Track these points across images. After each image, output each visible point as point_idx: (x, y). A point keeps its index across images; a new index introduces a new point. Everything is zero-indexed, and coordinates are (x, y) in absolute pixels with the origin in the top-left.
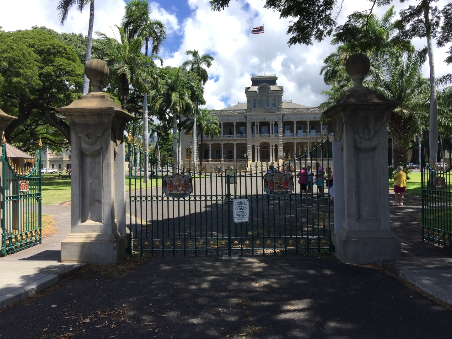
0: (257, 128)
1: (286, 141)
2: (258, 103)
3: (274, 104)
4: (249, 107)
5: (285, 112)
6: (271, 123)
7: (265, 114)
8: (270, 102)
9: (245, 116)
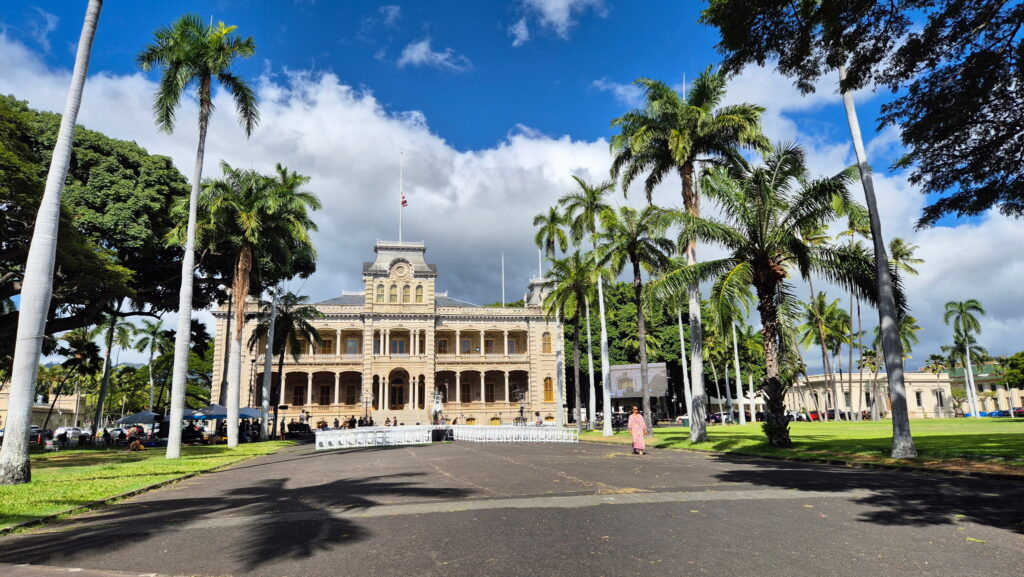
0: (384, 343)
1: (440, 368)
2: (388, 293)
3: (419, 296)
4: (370, 301)
5: (439, 313)
6: (412, 332)
7: (401, 314)
8: (411, 294)
9: (362, 318)
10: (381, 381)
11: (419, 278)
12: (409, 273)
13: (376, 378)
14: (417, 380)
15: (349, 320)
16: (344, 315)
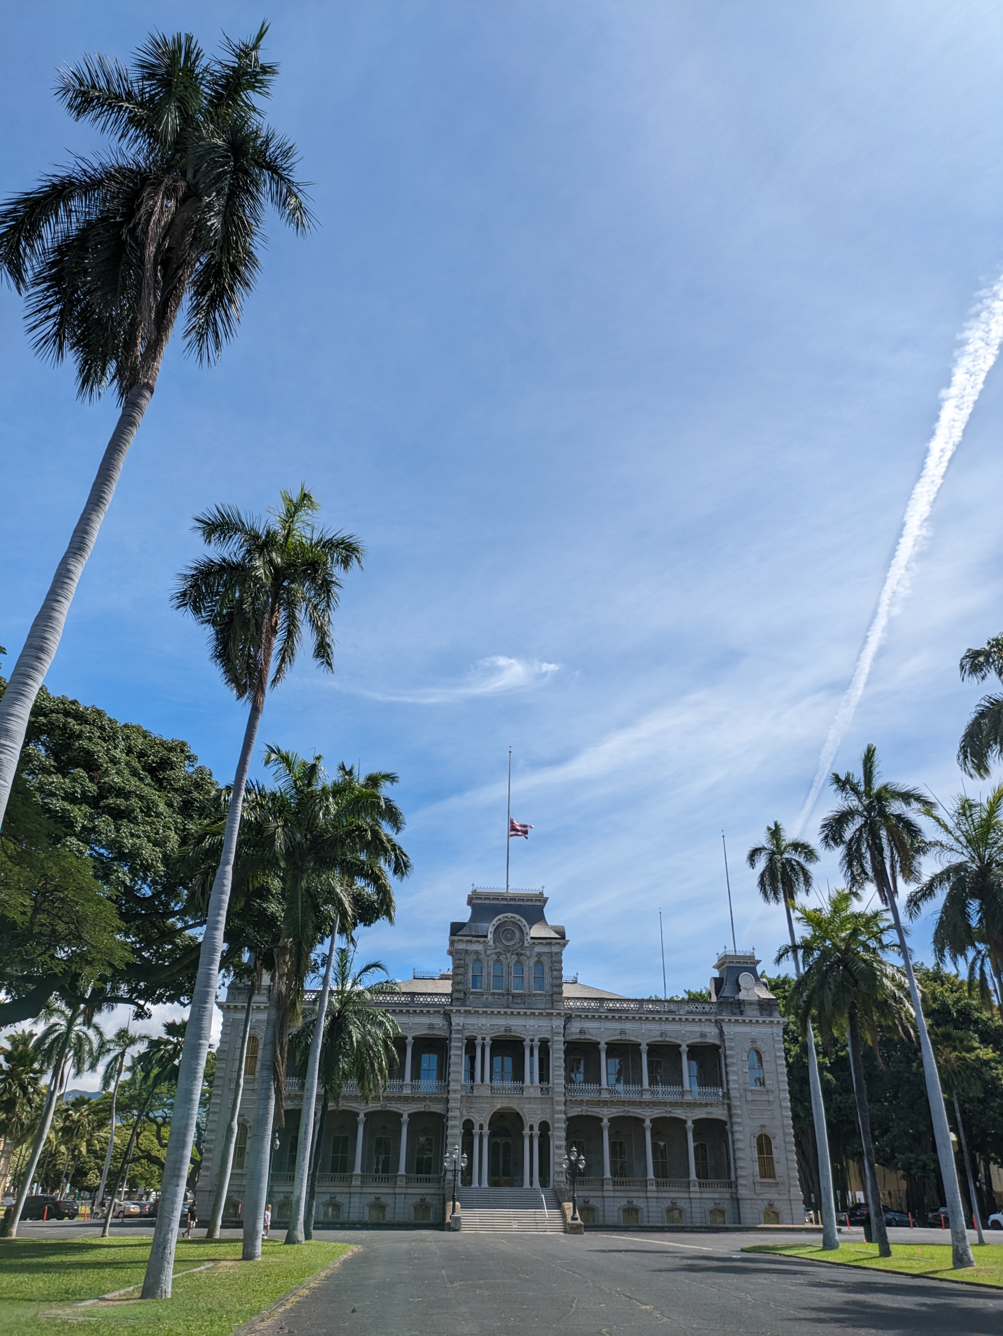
0: (483, 1060)
1: (575, 1111)
2: (489, 974)
3: (539, 979)
4: (460, 987)
5: (571, 1009)
6: (527, 1043)
7: (509, 1011)
8: (526, 975)
9: (447, 1016)
10: (476, 1130)
11: (538, 949)
12: (522, 940)
13: (468, 1126)
14: (536, 1131)
15: (426, 1020)
16: (418, 1010)
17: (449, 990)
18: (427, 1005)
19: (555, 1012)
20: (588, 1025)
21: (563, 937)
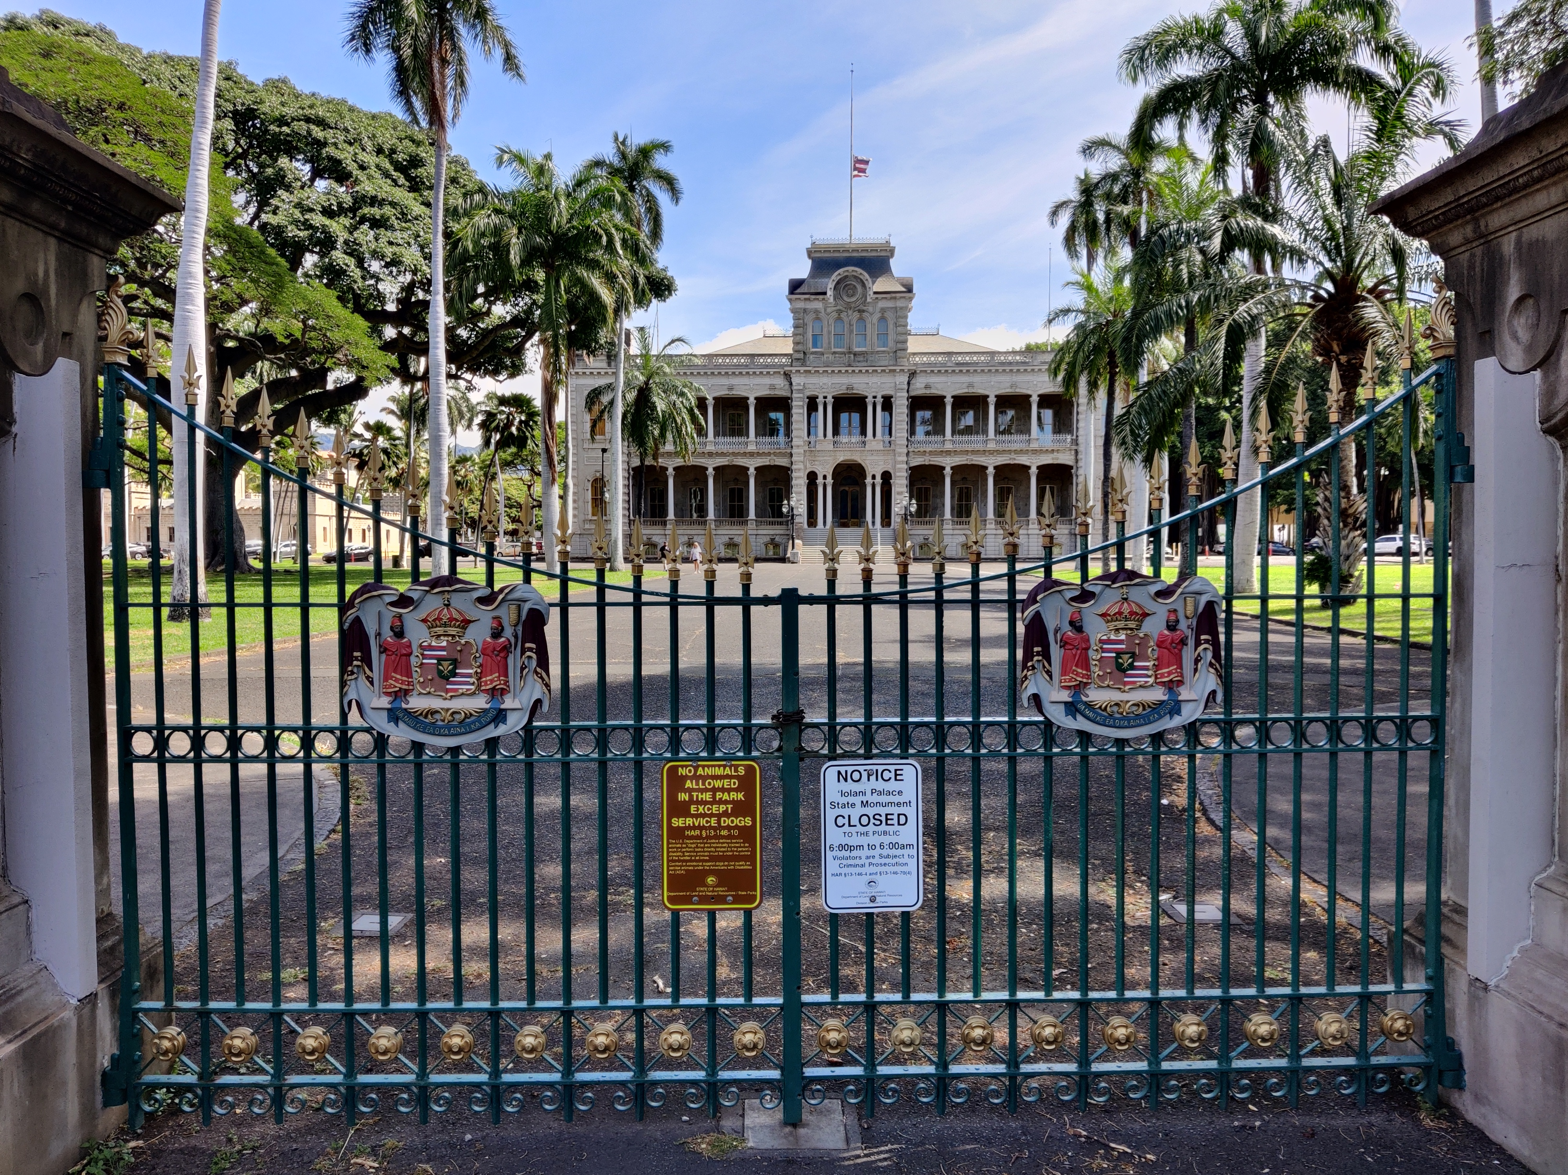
0: (823, 418)
1: (917, 461)
2: (829, 333)
3: (883, 336)
4: (800, 347)
5: (916, 364)
6: (869, 400)
7: (850, 369)
8: (869, 332)
9: (787, 376)
10: (820, 481)
11: (881, 304)
12: (865, 296)
14: (879, 480)
15: (767, 381)
16: (758, 371)
17: (790, 351)
18: (767, 366)
19: (898, 368)
20: (933, 379)
21: (910, 290)
